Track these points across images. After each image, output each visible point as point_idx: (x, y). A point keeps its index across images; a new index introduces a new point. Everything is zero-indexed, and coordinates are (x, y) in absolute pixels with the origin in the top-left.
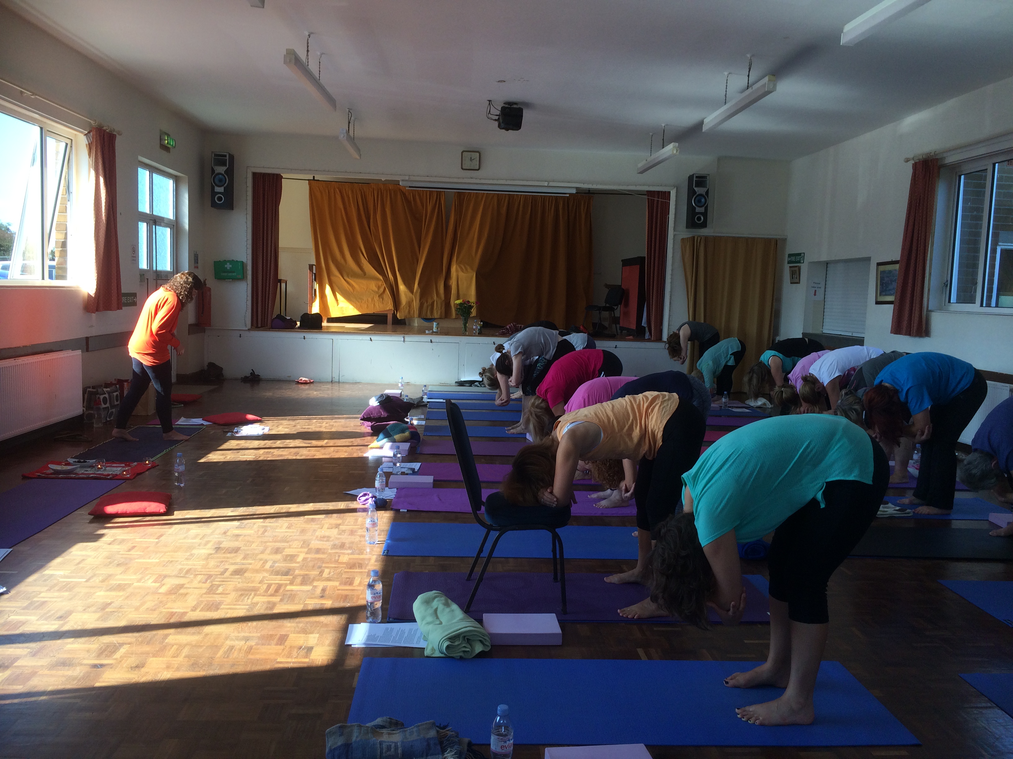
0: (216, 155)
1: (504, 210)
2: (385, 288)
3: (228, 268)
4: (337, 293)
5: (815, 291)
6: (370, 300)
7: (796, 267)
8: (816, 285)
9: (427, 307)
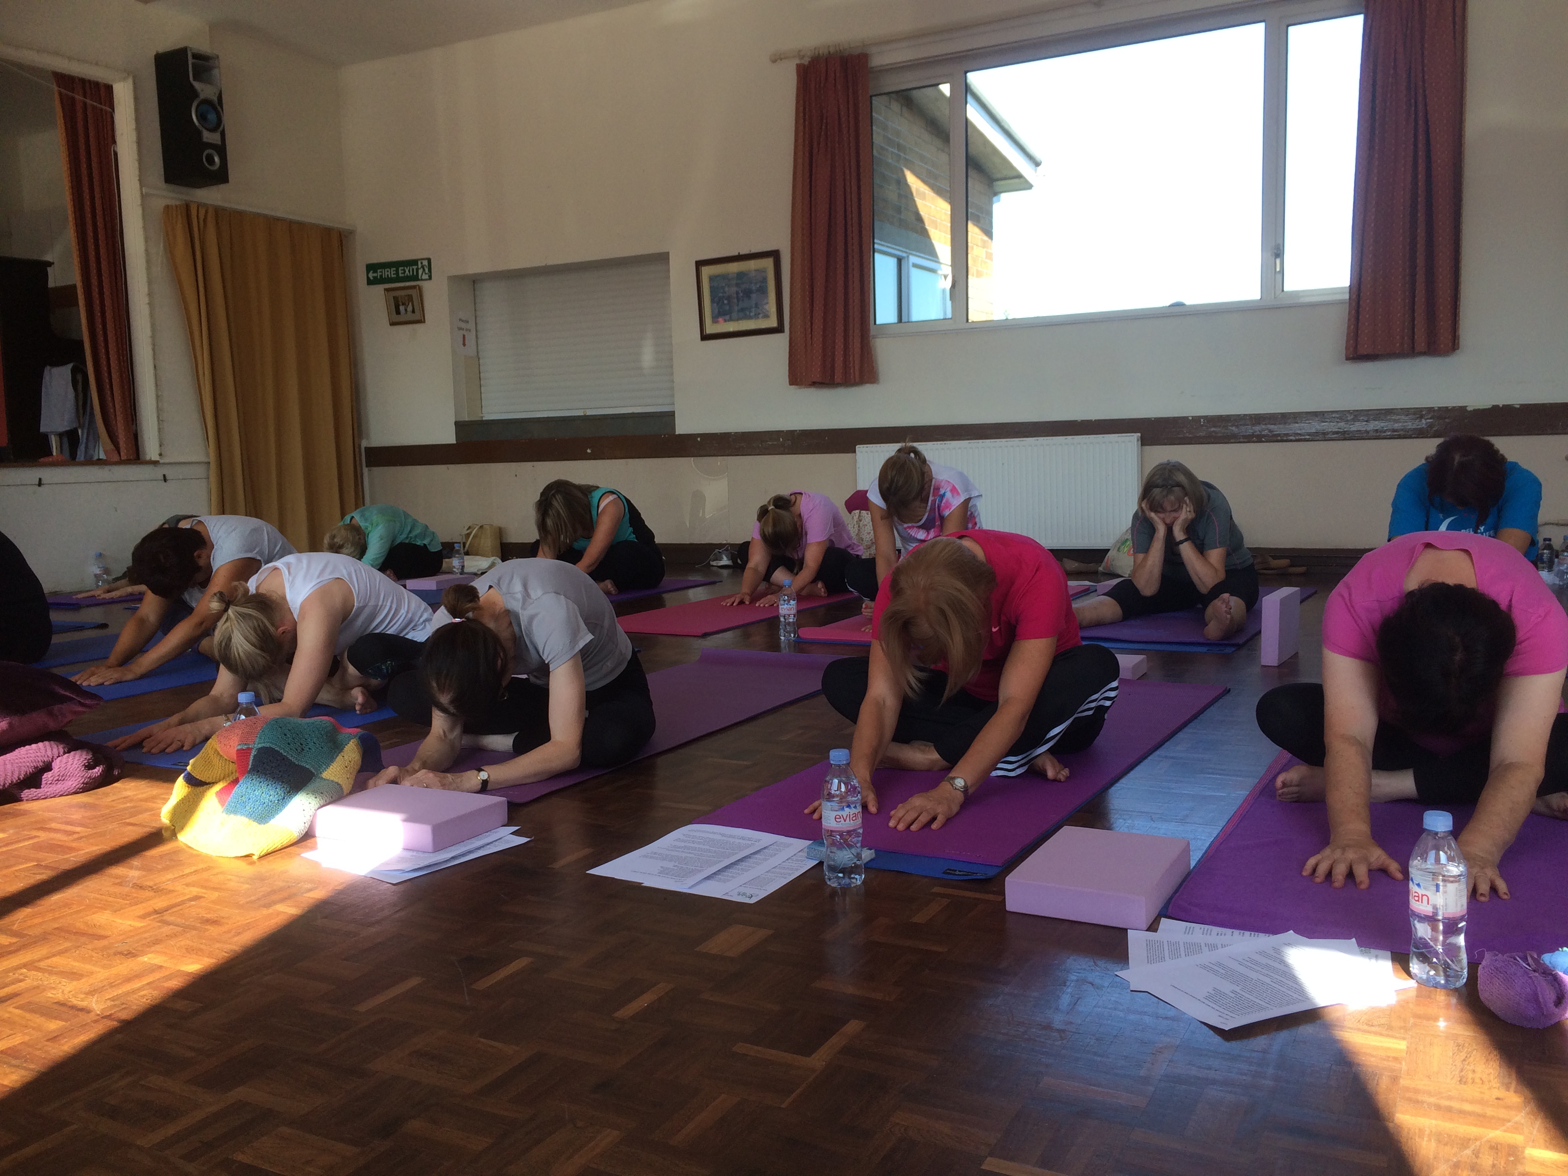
5: (464, 336)
7: (414, 287)
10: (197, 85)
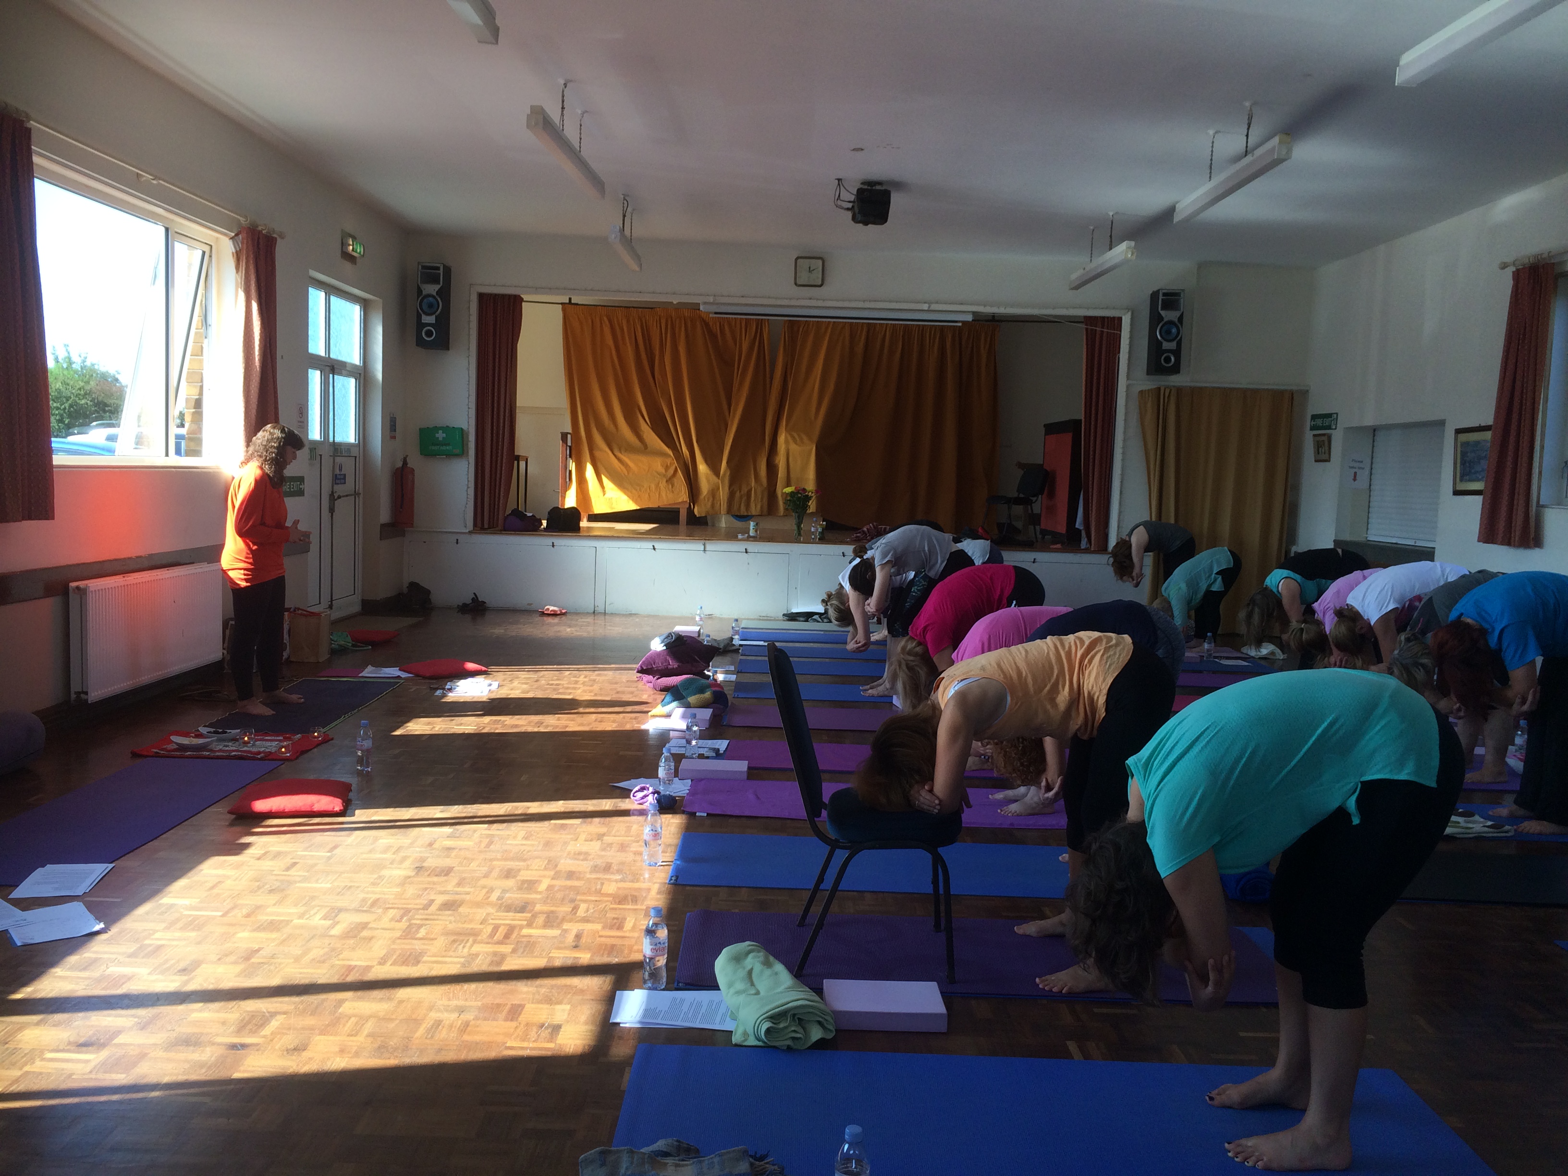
0: (424, 267)
1: (860, 348)
2: (676, 467)
3: (440, 439)
4: (603, 477)
5: (1355, 473)
6: (653, 486)
7: (1324, 435)
8: (1356, 465)
9: (741, 497)
10: (1163, 313)
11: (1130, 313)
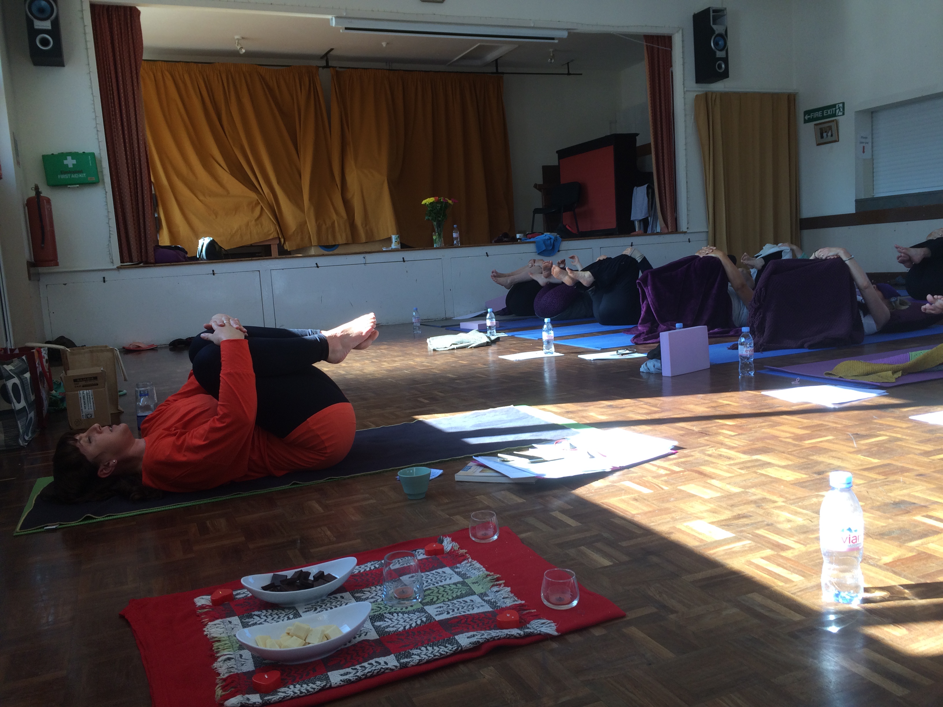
2: (262, 208)
3: (71, 166)
5: (864, 147)
8: (863, 140)
9: (327, 230)
10: (714, 27)
11: (681, 32)
